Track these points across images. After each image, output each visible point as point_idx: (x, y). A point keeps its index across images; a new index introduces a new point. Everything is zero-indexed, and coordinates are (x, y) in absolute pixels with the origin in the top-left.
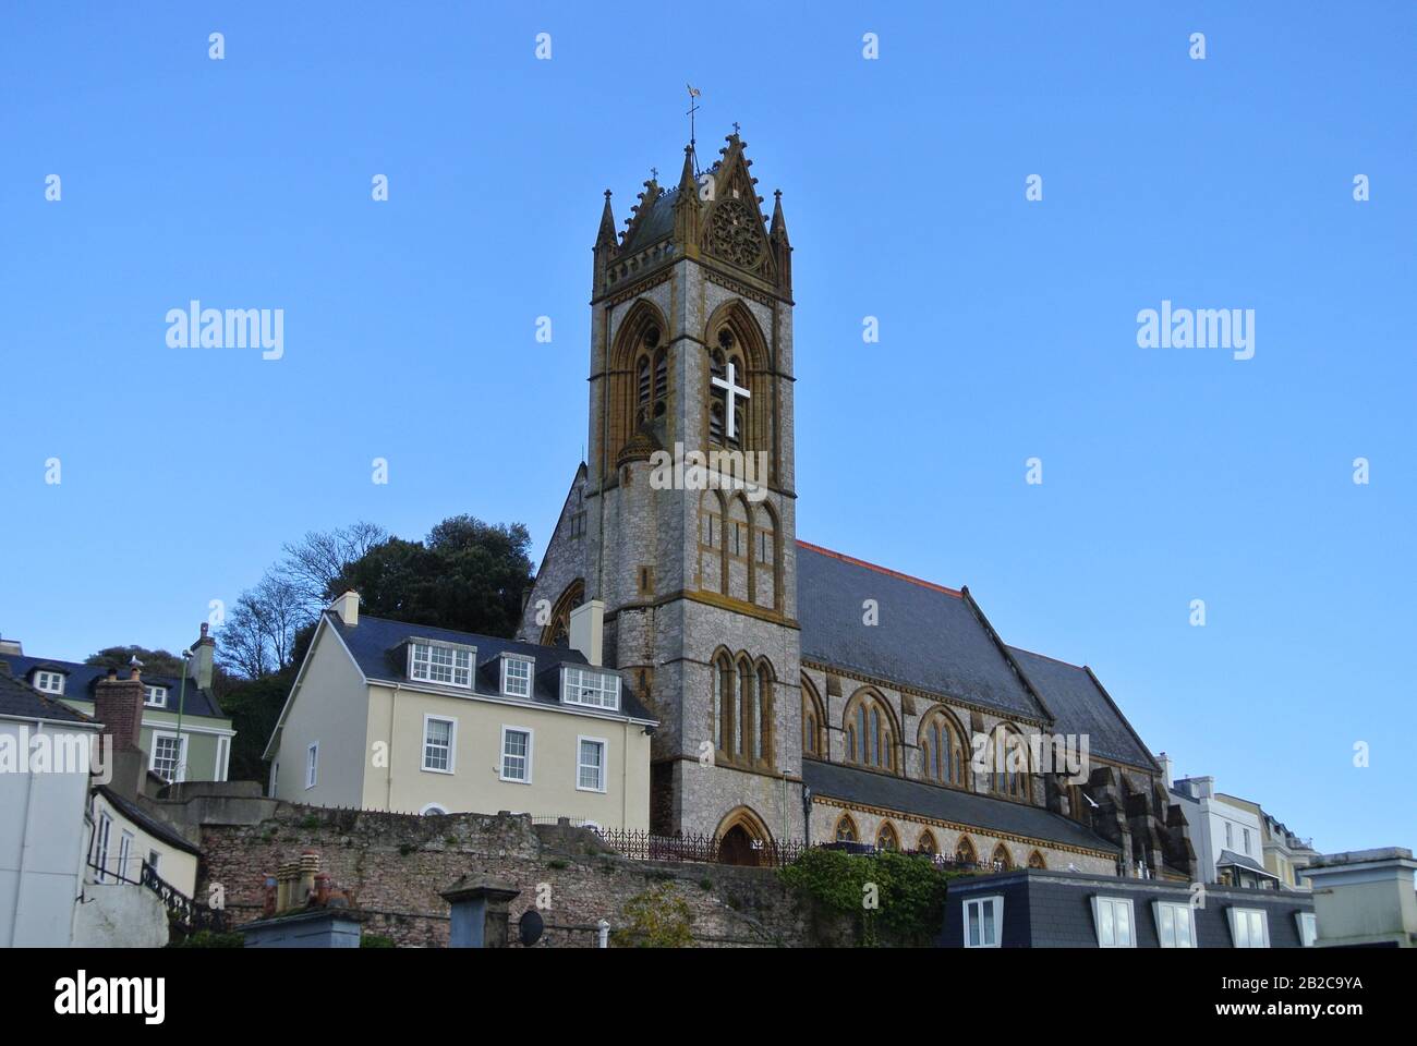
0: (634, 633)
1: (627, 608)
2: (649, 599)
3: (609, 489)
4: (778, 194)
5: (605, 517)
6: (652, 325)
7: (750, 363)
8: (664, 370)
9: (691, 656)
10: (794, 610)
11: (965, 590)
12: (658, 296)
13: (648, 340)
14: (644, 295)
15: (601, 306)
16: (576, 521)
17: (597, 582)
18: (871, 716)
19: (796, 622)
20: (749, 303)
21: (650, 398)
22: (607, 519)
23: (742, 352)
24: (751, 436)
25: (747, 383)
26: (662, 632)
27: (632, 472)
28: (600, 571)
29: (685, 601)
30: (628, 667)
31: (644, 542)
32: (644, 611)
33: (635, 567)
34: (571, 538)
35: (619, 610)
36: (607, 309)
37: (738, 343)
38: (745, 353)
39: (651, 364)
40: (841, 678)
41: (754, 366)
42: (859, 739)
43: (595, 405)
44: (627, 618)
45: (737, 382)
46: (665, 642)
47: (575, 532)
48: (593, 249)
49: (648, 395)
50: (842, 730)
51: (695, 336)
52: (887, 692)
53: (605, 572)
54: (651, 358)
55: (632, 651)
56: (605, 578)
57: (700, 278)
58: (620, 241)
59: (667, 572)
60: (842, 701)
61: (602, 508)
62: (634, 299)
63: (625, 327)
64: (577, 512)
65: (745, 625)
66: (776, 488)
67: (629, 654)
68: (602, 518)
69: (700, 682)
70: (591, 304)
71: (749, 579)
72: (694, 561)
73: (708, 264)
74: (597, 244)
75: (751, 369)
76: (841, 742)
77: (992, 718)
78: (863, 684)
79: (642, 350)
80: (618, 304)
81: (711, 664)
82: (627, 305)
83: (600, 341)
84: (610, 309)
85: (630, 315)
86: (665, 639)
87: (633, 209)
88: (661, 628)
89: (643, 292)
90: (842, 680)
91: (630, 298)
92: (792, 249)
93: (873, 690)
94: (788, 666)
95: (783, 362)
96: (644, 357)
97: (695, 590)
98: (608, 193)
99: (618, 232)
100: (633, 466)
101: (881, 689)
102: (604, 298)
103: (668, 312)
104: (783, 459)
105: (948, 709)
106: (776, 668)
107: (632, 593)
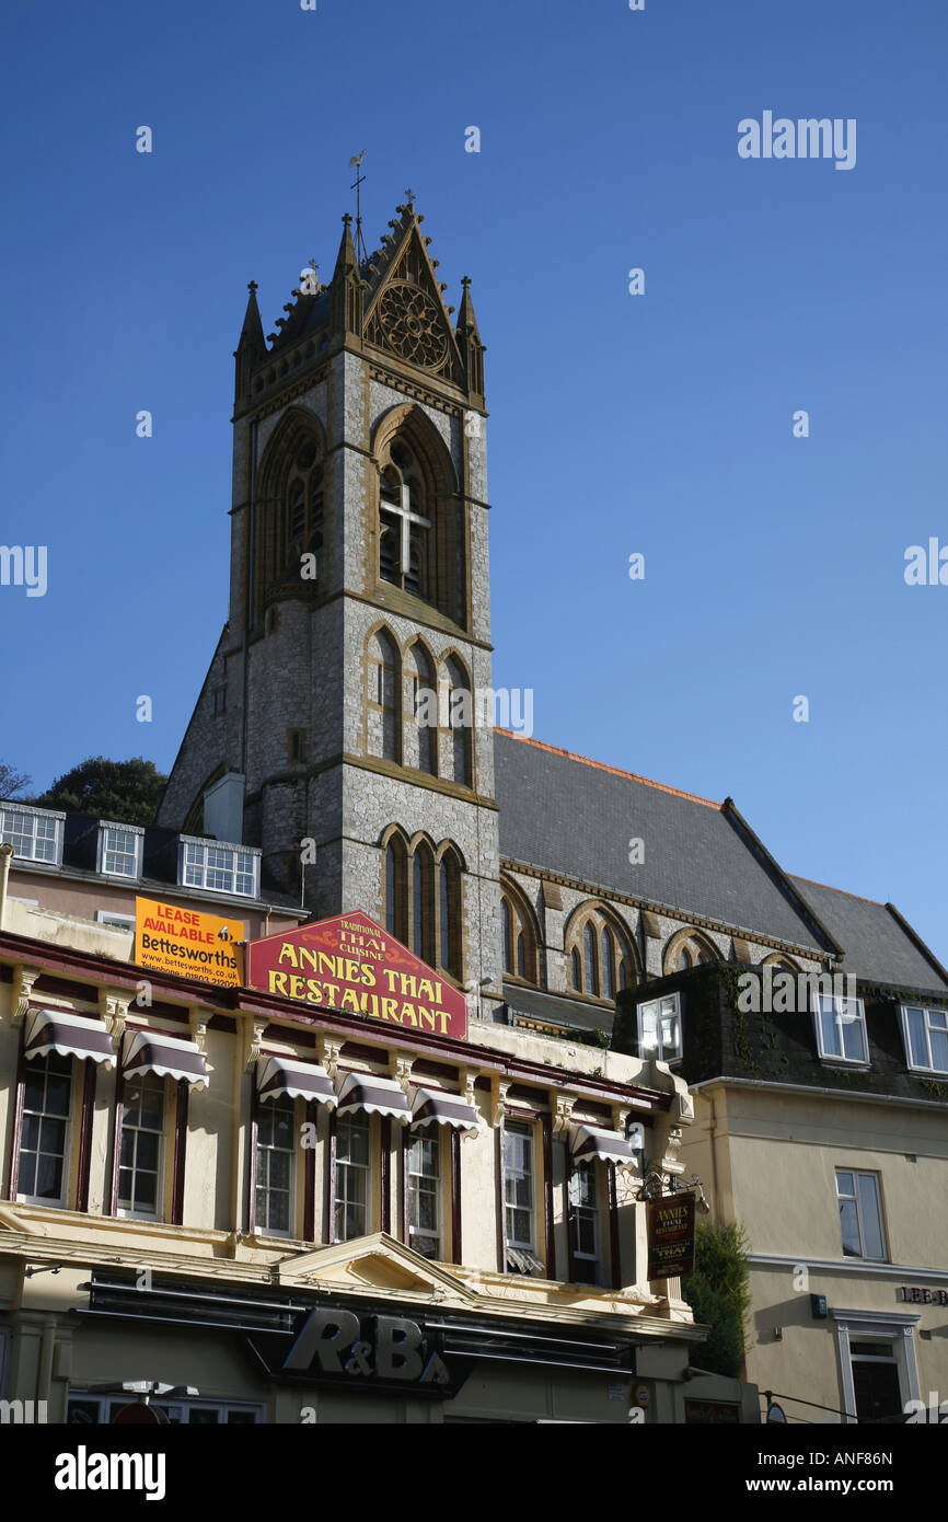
0: (283, 812)
1: (274, 782)
2: (301, 768)
3: (254, 642)
4: (466, 281)
5: (250, 677)
6: (306, 440)
7: (432, 486)
8: (321, 494)
9: (353, 835)
10: (491, 785)
11: (728, 802)
12: (312, 401)
13: (303, 460)
14: (296, 402)
15: (243, 421)
16: (220, 696)
17: (240, 758)
18: (601, 940)
19: (493, 802)
20: (428, 410)
21: (306, 532)
22: (253, 679)
23: (420, 473)
24: (433, 574)
25: (428, 509)
26: (318, 808)
27: (280, 614)
28: (244, 743)
29: (345, 766)
30: (276, 854)
31: (295, 699)
32: (295, 783)
33: (284, 730)
34: (215, 715)
35: (264, 786)
36: (251, 425)
37: (416, 463)
38: (425, 474)
39: (306, 491)
40: (562, 888)
41: (436, 490)
42: (585, 963)
43: (238, 543)
44: (274, 795)
45: (414, 508)
46: (320, 820)
47: (220, 707)
48: (235, 354)
49: (303, 526)
50: (563, 952)
51: (356, 444)
52: (621, 909)
53: (249, 744)
54: (306, 480)
55: (279, 834)
56: (250, 752)
57: (363, 374)
58: (269, 346)
59: (323, 734)
60: (562, 916)
61: (246, 666)
62: (284, 409)
63: (273, 442)
64: (221, 683)
65: (426, 802)
66: (464, 635)
67: (276, 837)
68: (246, 678)
69: (366, 868)
70: (232, 421)
71: (430, 745)
72: (357, 719)
73: (374, 358)
74: (240, 346)
75: (432, 492)
76: (562, 968)
77: (760, 947)
78: (590, 897)
79: (295, 472)
80: (264, 418)
81: (378, 845)
82: (276, 418)
83: (243, 464)
84: (255, 424)
85: (280, 428)
86: (321, 816)
87: (286, 308)
88: (317, 803)
89: (295, 398)
90: (564, 891)
91: (279, 409)
92: (484, 349)
93: (602, 904)
94: (483, 852)
95: (475, 485)
96: (298, 480)
97: (358, 754)
98: (253, 286)
99: (266, 333)
100: (280, 607)
101: (614, 904)
102: (247, 411)
103: (324, 420)
104: (474, 602)
105: (702, 933)
106: (466, 856)
107: (280, 762)
